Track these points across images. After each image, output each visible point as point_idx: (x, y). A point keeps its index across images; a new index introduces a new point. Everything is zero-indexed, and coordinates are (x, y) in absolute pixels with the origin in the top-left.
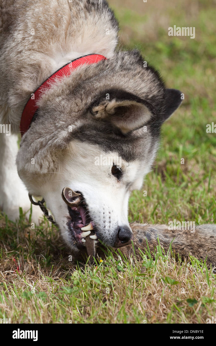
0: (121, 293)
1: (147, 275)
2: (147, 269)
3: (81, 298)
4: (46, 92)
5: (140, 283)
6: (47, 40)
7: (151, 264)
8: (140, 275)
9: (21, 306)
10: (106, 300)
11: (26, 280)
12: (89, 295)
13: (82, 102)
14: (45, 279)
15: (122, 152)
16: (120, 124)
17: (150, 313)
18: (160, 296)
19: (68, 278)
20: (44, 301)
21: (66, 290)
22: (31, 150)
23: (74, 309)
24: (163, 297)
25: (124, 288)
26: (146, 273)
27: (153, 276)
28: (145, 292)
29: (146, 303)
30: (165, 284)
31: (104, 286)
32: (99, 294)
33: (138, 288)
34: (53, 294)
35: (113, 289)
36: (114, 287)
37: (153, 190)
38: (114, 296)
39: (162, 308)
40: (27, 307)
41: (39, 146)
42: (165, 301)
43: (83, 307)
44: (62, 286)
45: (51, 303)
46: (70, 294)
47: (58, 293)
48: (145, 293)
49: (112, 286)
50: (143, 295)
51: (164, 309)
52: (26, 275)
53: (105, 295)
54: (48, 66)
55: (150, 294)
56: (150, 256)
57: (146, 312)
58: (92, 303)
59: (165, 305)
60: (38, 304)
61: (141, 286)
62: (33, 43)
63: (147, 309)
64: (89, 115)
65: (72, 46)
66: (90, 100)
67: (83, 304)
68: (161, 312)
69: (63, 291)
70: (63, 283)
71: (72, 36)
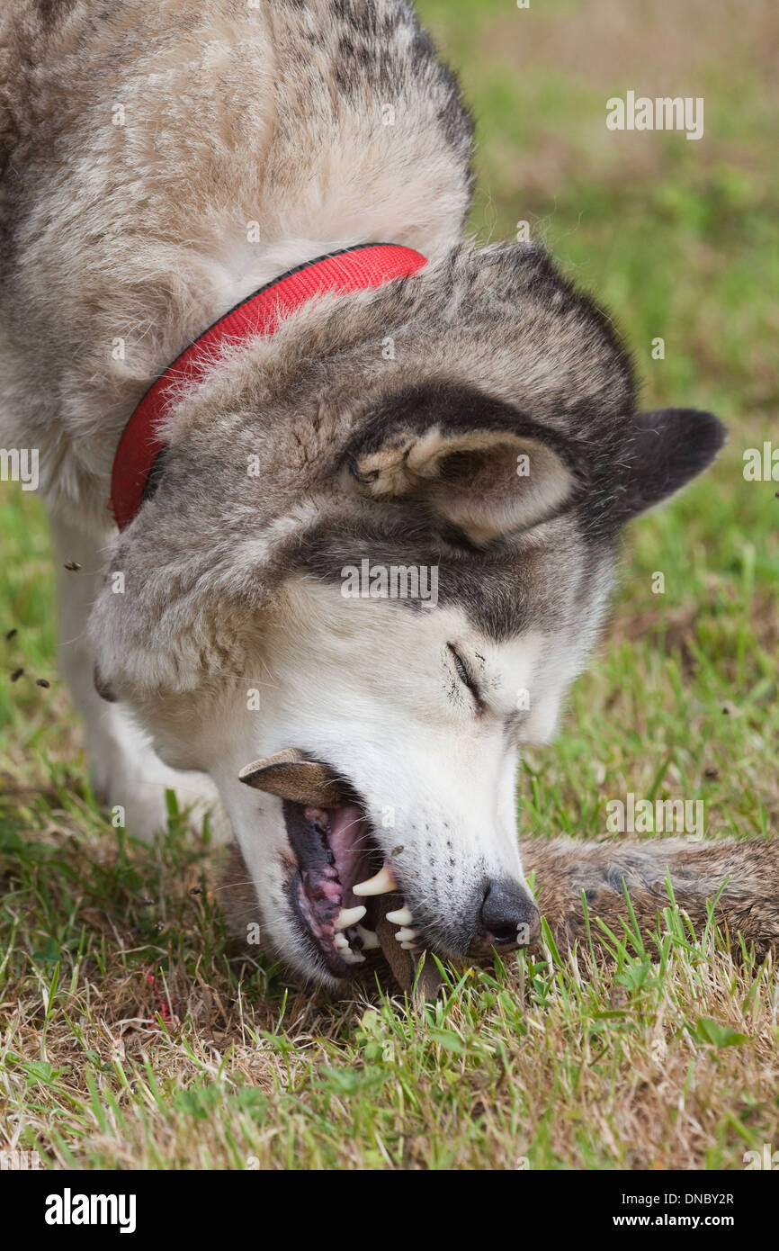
0: (536, 1084)
1: (630, 1014)
2: (630, 995)
3: (393, 1107)
4: (187, 394)
5: (605, 1045)
6: (194, 196)
7: (644, 975)
8: (605, 1016)
9: (174, 1142)
10: (484, 1110)
11: (196, 1050)
12: (421, 1095)
13: (317, 430)
14: (264, 1044)
15: (480, 603)
16: (461, 512)
17: (645, 1153)
18: (682, 1091)
19: (345, 1036)
20: (257, 1120)
21: (336, 1080)
22: (148, 602)
23: (367, 1148)
24: (690, 1093)
25: (549, 1066)
26: (629, 1006)
27: (654, 1018)
28: (625, 1078)
29: (629, 1117)
30: (699, 1046)
31: (476, 1062)
32: (457, 1090)
33: (601, 1065)
34: (292, 1098)
35: (509, 1069)
36: (513, 1064)
37: (651, 711)
38: (512, 1096)
39: (689, 1132)
40: (196, 1144)
41: (168, 591)
42: (699, 1107)
43: (401, 1140)
44: (326, 1066)
45: (283, 1128)
46: (352, 1092)
47: (309, 1090)
48: (625, 1082)
49: (505, 1061)
50: (618, 1089)
51: (696, 1138)
52: (193, 1033)
53: (478, 1092)
54: (201, 291)
55: (644, 1086)
56: (639, 946)
57: (631, 1150)
58: (434, 1124)
59: (700, 1122)
60: (237, 1134)
61: (609, 1058)
62: (143, 204)
63: (633, 1140)
64: (345, 480)
65: (287, 218)
66: (348, 426)
67: (399, 1127)
68: (686, 1146)
69: (327, 1083)
70: (326, 1056)
71: (282, 181)
